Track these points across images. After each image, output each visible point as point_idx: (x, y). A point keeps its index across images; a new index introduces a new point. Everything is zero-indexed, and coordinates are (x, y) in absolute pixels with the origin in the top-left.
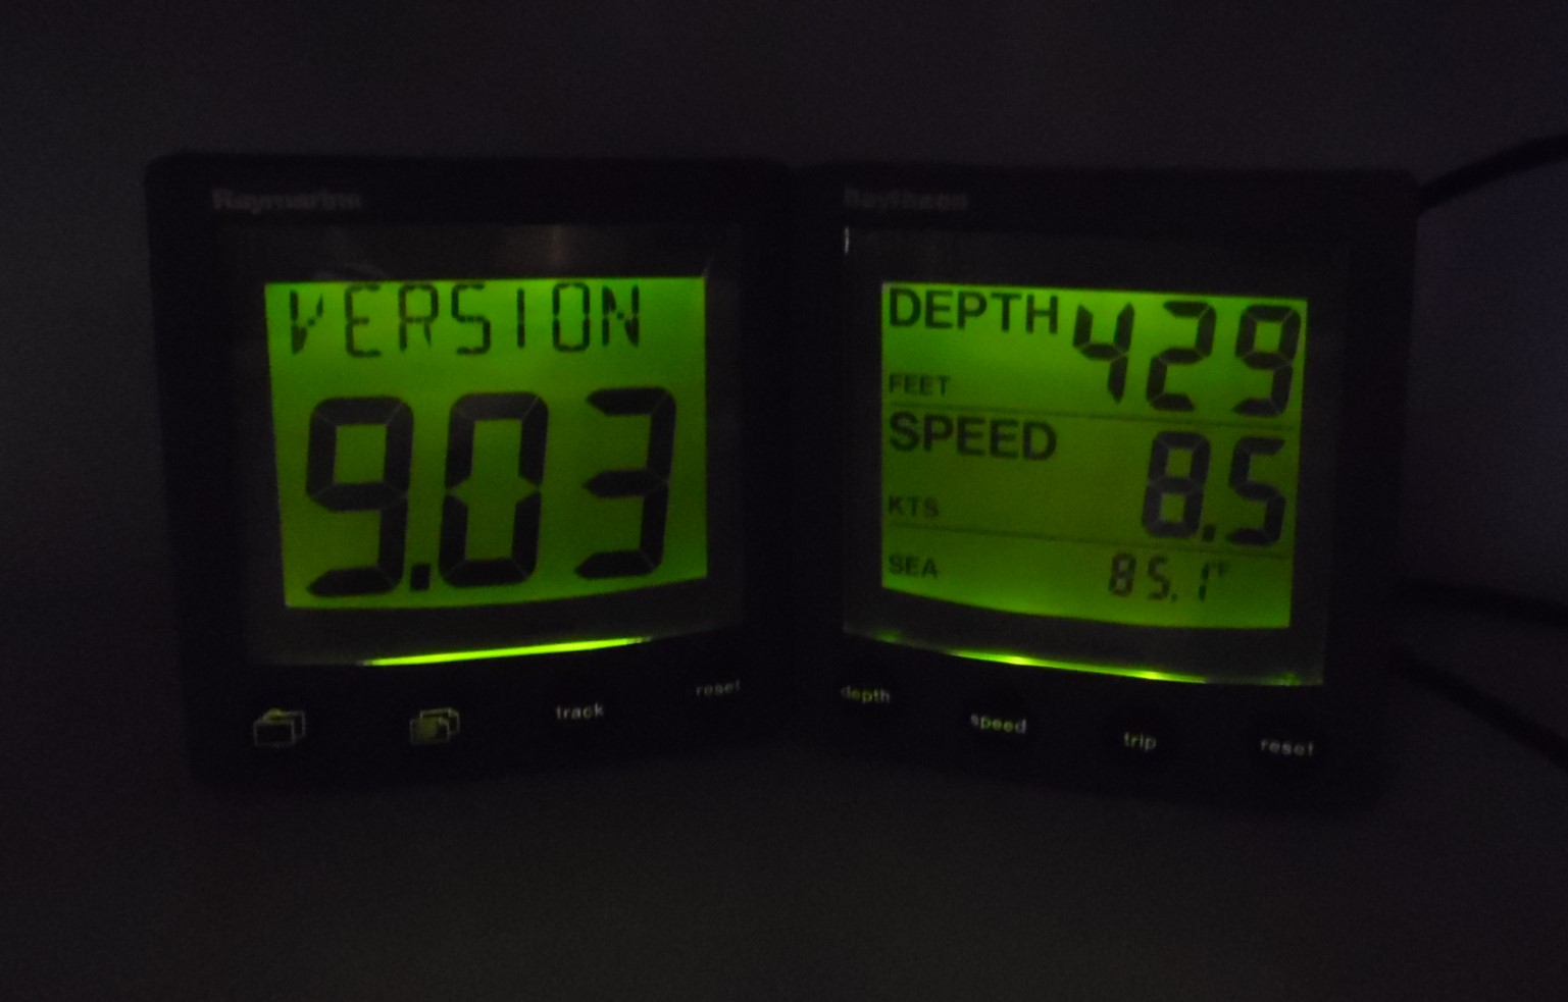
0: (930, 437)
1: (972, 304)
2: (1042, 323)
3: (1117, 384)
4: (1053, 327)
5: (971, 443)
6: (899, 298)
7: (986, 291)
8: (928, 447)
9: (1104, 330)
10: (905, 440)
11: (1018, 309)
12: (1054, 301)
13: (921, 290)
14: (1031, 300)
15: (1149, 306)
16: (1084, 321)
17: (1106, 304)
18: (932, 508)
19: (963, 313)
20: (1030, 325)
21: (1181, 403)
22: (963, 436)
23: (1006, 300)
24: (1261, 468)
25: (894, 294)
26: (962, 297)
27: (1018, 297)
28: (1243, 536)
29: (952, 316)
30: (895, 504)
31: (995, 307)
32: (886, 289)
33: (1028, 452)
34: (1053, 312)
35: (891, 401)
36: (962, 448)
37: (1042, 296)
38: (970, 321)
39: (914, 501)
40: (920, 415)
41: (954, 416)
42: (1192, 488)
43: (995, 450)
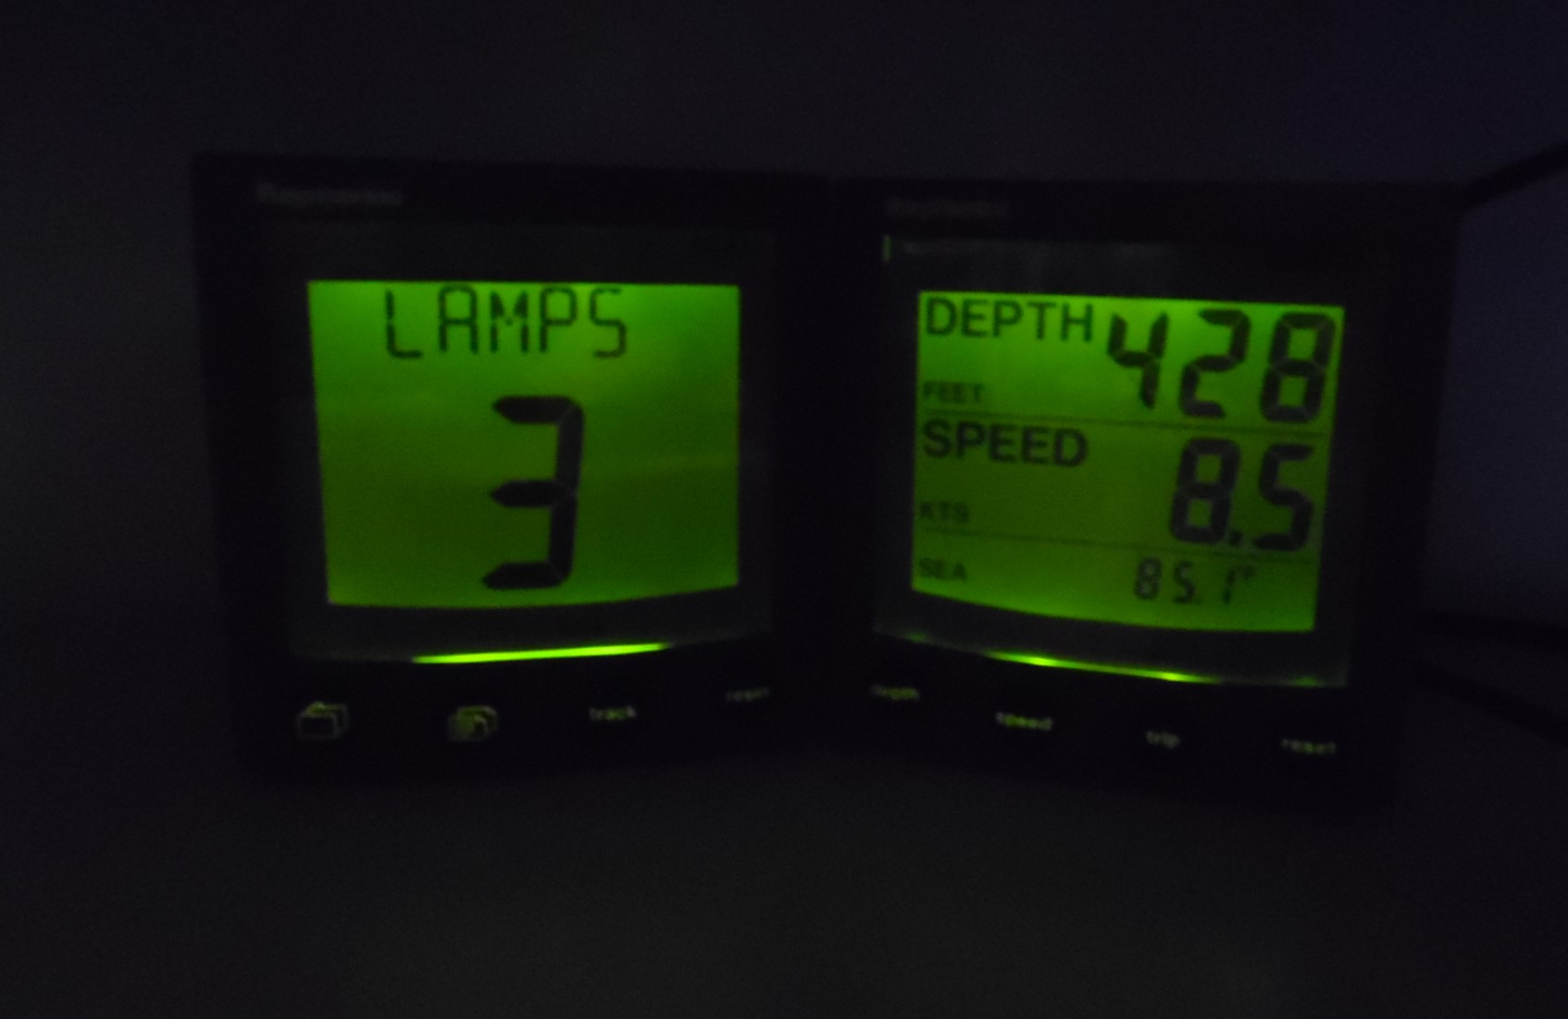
0: (963, 443)
1: (1007, 313)
2: (1076, 331)
3: (1148, 393)
4: (1088, 336)
5: (1004, 450)
6: (935, 306)
7: (1022, 299)
8: (960, 453)
9: (1137, 340)
10: (937, 446)
11: (1054, 318)
12: (1089, 309)
13: (957, 298)
14: (1066, 309)
15: (1184, 313)
16: (1118, 328)
17: (1140, 313)
18: (963, 513)
19: (999, 321)
20: (1064, 335)
21: (1213, 410)
22: (996, 442)
23: (1041, 308)
24: (1290, 475)
25: (932, 304)
26: (998, 306)
27: (1052, 305)
28: (1269, 542)
29: (986, 325)
30: (926, 509)
31: (1030, 316)
32: (925, 297)
33: (1059, 460)
34: (1087, 321)
35: (926, 407)
36: (995, 456)
37: (1077, 304)
38: (1005, 330)
39: (945, 506)
40: (953, 421)
41: (986, 423)
42: (1220, 493)
43: (1026, 457)
